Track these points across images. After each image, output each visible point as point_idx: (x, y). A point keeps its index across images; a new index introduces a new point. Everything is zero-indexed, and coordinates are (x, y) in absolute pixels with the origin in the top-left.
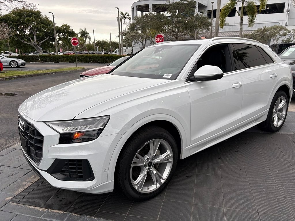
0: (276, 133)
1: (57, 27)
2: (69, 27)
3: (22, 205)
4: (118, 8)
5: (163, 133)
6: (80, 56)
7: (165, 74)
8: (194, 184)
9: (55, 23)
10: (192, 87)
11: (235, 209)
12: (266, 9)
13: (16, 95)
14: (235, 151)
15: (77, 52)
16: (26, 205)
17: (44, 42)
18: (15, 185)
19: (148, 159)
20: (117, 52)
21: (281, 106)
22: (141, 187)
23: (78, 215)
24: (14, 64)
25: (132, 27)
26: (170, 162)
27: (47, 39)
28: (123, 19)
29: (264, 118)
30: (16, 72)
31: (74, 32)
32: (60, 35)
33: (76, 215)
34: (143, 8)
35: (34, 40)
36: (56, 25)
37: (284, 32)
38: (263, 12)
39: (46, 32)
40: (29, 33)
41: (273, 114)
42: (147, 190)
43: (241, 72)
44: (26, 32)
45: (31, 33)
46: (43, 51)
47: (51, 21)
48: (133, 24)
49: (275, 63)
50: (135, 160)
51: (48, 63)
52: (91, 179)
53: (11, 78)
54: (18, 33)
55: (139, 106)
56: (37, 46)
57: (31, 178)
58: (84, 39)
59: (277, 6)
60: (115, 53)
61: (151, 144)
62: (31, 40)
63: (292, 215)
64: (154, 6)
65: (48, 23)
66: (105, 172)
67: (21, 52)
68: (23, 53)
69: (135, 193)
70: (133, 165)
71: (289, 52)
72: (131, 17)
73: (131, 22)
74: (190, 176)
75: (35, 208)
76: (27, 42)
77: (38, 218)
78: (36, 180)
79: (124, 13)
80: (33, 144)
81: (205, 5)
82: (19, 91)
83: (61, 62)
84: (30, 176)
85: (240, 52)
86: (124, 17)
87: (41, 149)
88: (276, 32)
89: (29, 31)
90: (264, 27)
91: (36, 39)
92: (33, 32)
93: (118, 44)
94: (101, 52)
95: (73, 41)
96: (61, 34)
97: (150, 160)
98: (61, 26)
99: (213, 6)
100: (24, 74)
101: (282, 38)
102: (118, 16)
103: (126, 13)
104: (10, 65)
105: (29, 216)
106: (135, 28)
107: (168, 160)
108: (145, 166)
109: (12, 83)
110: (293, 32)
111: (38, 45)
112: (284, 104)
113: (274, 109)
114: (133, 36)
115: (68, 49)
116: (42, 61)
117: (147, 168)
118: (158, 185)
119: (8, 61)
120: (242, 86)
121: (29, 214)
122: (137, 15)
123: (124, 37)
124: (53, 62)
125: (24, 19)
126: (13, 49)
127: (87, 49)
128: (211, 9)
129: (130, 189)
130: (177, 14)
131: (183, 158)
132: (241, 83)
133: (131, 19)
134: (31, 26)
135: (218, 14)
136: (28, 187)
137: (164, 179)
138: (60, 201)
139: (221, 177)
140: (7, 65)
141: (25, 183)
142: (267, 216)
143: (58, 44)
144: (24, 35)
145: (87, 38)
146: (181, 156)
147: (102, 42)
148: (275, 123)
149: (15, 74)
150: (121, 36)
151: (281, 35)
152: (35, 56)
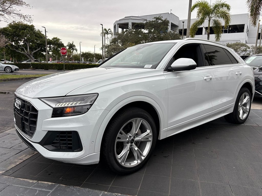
0: (242, 125)
1: (49, 39)
2: (59, 40)
3: (13, 178)
4: (102, 25)
5: (144, 113)
6: (67, 64)
7: (146, 65)
8: (171, 162)
9: (47, 36)
10: (170, 76)
11: (209, 182)
12: (229, 29)
13: (10, 94)
14: (206, 138)
15: (65, 61)
16: (17, 178)
17: (36, 52)
18: (7, 161)
19: (130, 136)
20: (100, 62)
21: (245, 101)
22: (123, 162)
23: (66, 186)
24: (8, 69)
25: (114, 41)
26: (150, 141)
27: (39, 49)
28: (106, 35)
29: (231, 111)
30: (10, 76)
31: (63, 44)
32: (50, 47)
33: (63, 185)
34: (124, 26)
35: (27, 50)
36: (47, 38)
37: (244, 48)
38: (226, 32)
39: (38, 44)
40: (23, 44)
41: (239, 107)
42: (129, 165)
43: (211, 67)
44: (20, 43)
45: (25, 44)
46: (35, 60)
47: (43, 34)
48: (115, 39)
49: (239, 64)
50: (119, 135)
51: (39, 70)
52: (80, 150)
53: (6, 80)
54: (13, 43)
55: (123, 87)
56: (29, 55)
57: (22, 156)
58: (72, 51)
59: (238, 27)
60: (98, 63)
61: (133, 123)
62: (25, 49)
63: (260, 187)
64: (133, 24)
65: (40, 36)
66: (92, 143)
67: (15, 60)
68: (16, 61)
69: (118, 166)
70: (117, 140)
71: (250, 60)
72: (113, 33)
73: (113, 37)
74: (167, 157)
75: (26, 180)
76: (21, 51)
77: (29, 188)
78: (27, 158)
79: (107, 30)
80: (28, 119)
81: (176, 25)
82: (12, 90)
83: (50, 69)
84: (21, 155)
85: (210, 55)
86: (107, 33)
87: (35, 123)
88: (238, 48)
89: (23, 43)
90: (227, 43)
91: (29, 49)
92: (26, 43)
93: (101, 56)
94: (86, 62)
95: (62, 51)
96: (52, 45)
97: (132, 138)
98: (52, 38)
99: (183, 25)
100: (18, 77)
101: (243, 53)
102: (102, 32)
103: (109, 30)
104: (5, 71)
105: (20, 186)
106: (117, 42)
107: (148, 139)
108: (128, 143)
109: (6, 84)
110: (252, 48)
111: (31, 54)
112: (248, 100)
113: (239, 103)
114: (115, 48)
115: (57, 59)
116: (33, 68)
117: (129, 144)
118: (139, 162)
119: (3, 67)
120: (212, 79)
121: (20, 185)
122: (118, 31)
123: (106, 49)
124: (43, 69)
125: (20, 32)
126: (8, 57)
127: (74, 59)
128: (182, 28)
129: (114, 162)
130: (153, 31)
131: (160, 139)
132: (211, 77)
133: (113, 35)
134: (26, 38)
135: (188, 32)
136: (20, 163)
137: (144, 156)
138: (50, 174)
139: (195, 158)
140: (2, 70)
141: (16, 160)
142: (238, 188)
143: (49, 54)
144: (19, 46)
145: (74, 50)
146: (160, 137)
147: (87, 53)
148: (240, 116)
149: (9, 77)
150: (104, 48)
151: (241, 51)
152: (28, 64)
